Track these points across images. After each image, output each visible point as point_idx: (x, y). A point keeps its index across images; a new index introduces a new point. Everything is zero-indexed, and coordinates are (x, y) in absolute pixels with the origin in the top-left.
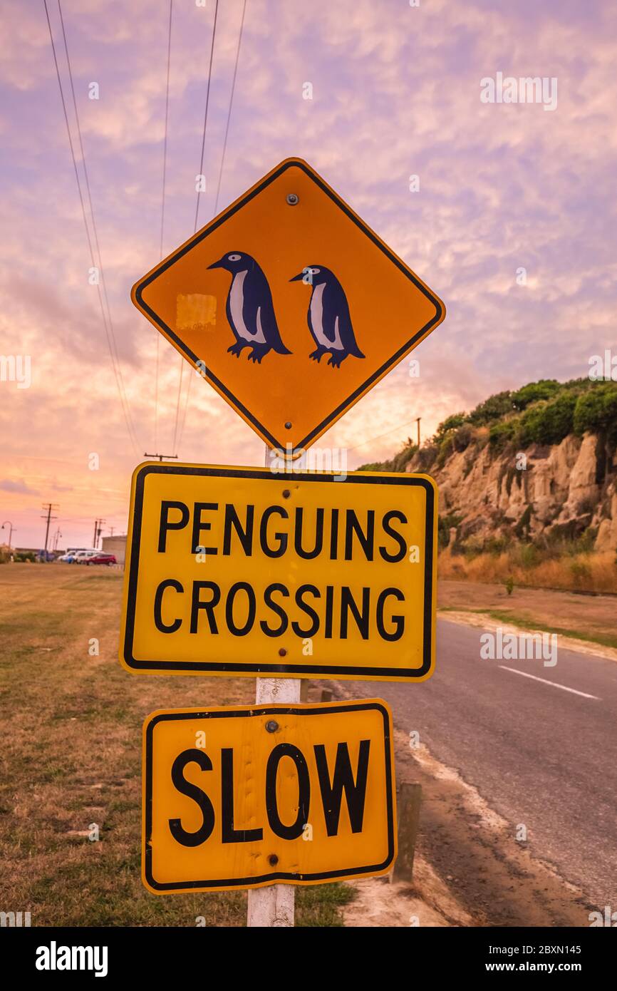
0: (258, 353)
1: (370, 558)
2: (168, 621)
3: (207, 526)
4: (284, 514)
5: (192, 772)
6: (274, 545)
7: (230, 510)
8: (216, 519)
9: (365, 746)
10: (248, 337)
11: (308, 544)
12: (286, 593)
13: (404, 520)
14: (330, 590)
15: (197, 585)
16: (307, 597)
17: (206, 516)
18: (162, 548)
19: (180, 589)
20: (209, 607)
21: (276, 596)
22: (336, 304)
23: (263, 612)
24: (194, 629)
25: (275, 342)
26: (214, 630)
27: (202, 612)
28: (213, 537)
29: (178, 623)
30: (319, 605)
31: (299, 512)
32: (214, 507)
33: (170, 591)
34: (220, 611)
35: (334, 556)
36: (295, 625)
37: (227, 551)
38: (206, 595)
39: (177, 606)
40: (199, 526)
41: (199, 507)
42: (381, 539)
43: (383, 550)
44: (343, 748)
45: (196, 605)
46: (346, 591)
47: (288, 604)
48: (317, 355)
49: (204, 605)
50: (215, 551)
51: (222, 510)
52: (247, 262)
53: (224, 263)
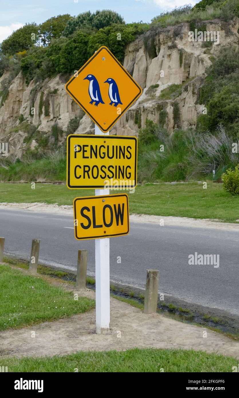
0: (97, 103)
1: (124, 158)
2: (78, 176)
3: (86, 151)
4: (104, 147)
5: (85, 212)
6: (102, 155)
7: (91, 146)
8: (88, 149)
9: (123, 204)
10: (94, 99)
11: (111, 155)
12: (106, 168)
13: (131, 148)
14: (116, 166)
15: (85, 166)
16: (111, 169)
17: (86, 148)
18: (75, 157)
19: (80, 167)
20: (88, 172)
21: (103, 169)
22: (115, 89)
23: (101, 173)
24: (84, 178)
25: (101, 101)
26: (89, 178)
27: (86, 173)
28: (87, 154)
29: (80, 176)
30: (113, 170)
31: (108, 146)
32: (87, 146)
33: (78, 168)
34: (90, 173)
35: (117, 158)
36: (108, 176)
37: (91, 157)
38: (87, 169)
39: (80, 172)
40: (84, 151)
41: (84, 146)
42: (127, 153)
43: (127, 156)
44: (119, 205)
45: (85, 171)
46: (119, 167)
47: (106, 170)
48: (111, 104)
49: (86, 171)
50: (88, 158)
51: (89, 147)
52: (93, 78)
53: (87, 78)
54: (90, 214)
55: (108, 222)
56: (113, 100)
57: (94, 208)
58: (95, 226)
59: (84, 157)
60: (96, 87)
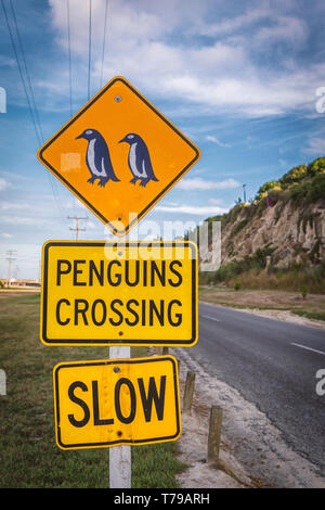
0: (103, 182)
1: (164, 285)
2: (63, 320)
3: (81, 272)
4: (119, 264)
5: (78, 392)
6: (115, 280)
7: (92, 262)
8: (85, 268)
9: (163, 379)
10: (98, 174)
11: (132, 279)
12: (122, 304)
13: (181, 265)
14: (144, 302)
15: (77, 301)
16: (132, 306)
17: (80, 266)
18: (59, 284)
19: (68, 303)
20: (83, 312)
21: (116, 306)
22: (143, 154)
23: (111, 314)
24: (76, 323)
25: (111, 176)
26: (86, 323)
27: (80, 315)
28: (83, 277)
29: (68, 320)
30: (138, 310)
31: (127, 262)
32: (84, 262)
33: (63, 304)
34: (88, 314)
35: (145, 284)
36: (127, 320)
37: (91, 284)
38: (82, 306)
39: (67, 312)
40: (76, 272)
41: (76, 262)
42: (169, 275)
43: (170, 281)
44: (152, 380)
45: (77, 311)
46: (152, 302)
47: (123, 309)
48: (133, 181)
49: (81, 311)
50: (84, 284)
51: (88, 263)
52: (96, 134)
53: (84, 135)
54: (87, 397)
55: (126, 413)
56: (137, 173)
57: (95, 384)
58: (98, 422)
59: (76, 283)
60: (102, 151)
